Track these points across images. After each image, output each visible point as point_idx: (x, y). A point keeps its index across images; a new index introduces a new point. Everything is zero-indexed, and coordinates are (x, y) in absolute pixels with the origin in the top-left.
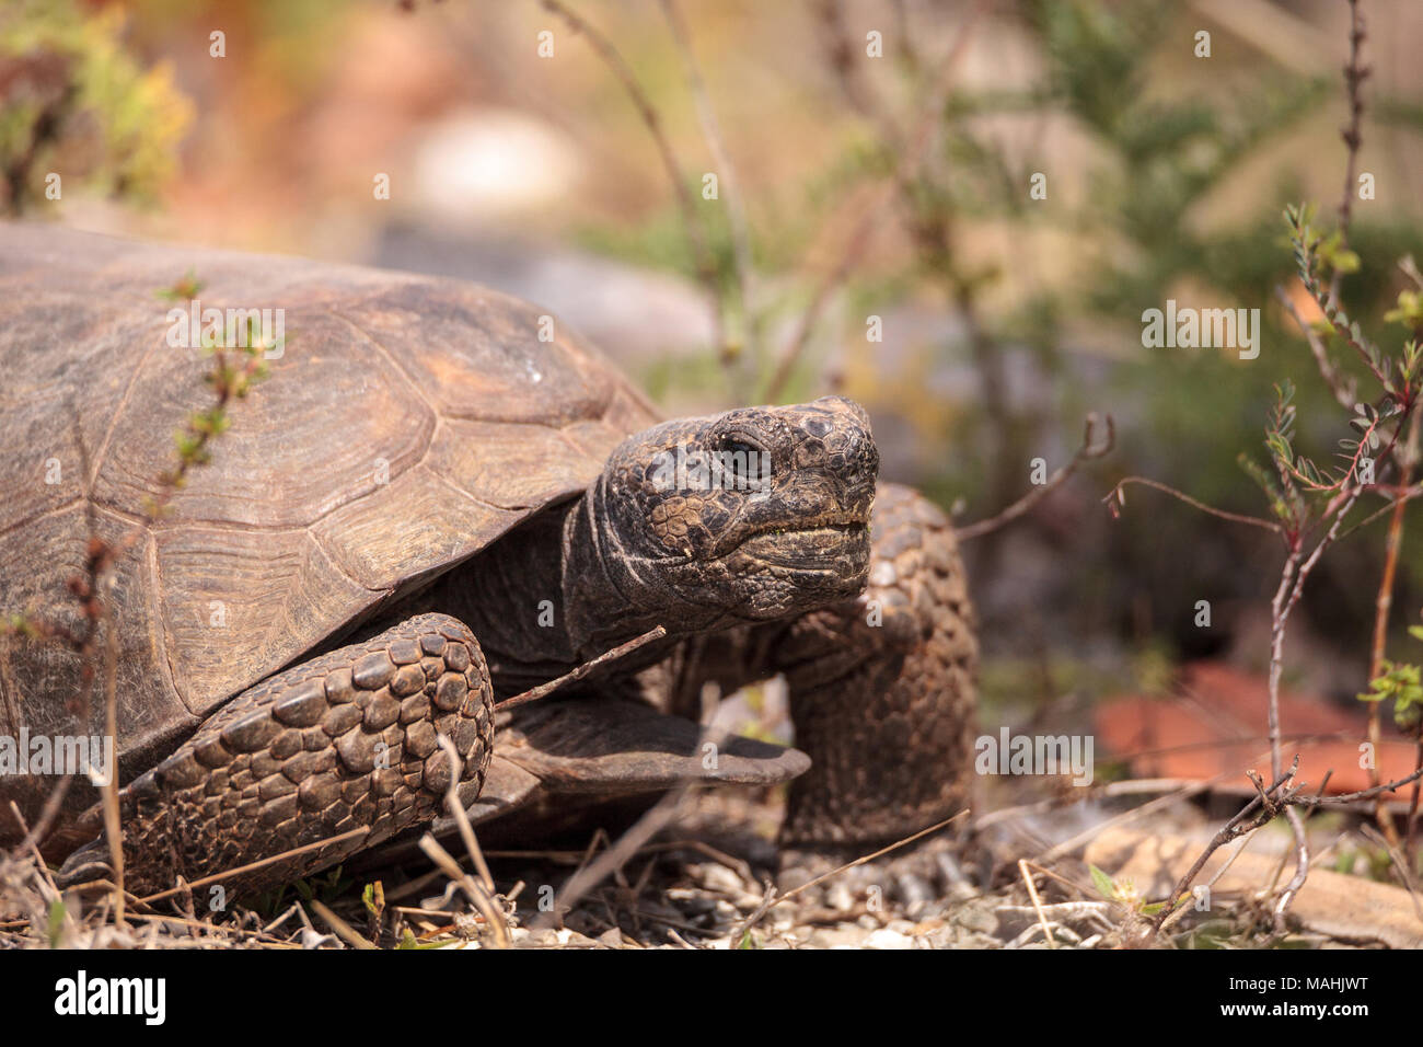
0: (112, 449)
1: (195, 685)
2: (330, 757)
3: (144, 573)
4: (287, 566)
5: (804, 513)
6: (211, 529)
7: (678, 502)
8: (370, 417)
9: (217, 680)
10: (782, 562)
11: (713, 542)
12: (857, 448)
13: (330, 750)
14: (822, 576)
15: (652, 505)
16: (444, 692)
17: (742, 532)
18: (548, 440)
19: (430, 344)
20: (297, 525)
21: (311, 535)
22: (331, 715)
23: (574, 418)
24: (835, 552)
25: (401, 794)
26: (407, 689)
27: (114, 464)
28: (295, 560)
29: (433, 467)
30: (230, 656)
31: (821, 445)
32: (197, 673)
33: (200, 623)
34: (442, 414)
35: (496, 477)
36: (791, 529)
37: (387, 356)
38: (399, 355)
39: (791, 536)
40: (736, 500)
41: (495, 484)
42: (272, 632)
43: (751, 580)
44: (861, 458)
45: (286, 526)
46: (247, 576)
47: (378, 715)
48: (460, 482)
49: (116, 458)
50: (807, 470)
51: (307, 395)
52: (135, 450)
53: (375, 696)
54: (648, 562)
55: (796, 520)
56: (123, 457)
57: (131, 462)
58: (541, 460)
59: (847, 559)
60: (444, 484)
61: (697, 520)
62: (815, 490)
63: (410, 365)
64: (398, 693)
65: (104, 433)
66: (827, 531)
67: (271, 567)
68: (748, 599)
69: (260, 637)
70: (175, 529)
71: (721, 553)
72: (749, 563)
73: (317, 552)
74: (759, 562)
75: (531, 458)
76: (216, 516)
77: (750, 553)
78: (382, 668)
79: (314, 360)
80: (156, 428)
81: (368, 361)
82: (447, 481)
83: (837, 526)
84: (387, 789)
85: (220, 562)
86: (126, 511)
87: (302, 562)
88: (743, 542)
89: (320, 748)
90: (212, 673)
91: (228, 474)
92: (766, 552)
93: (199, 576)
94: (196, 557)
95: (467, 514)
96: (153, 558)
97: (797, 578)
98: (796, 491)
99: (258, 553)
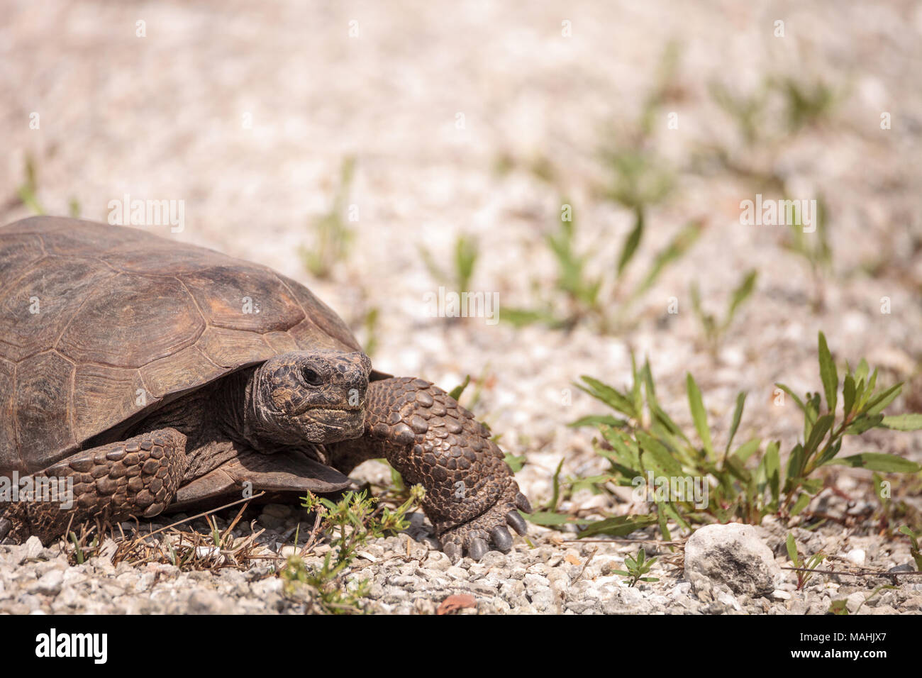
0: (69, 328)
1: (81, 431)
2: (93, 487)
3: (70, 382)
4: (126, 384)
5: (333, 403)
6: (99, 366)
7: (283, 390)
8: (176, 323)
9: (88, 430)
10: (322, 422)
11: (294, 409)
12: (357, 380)
13: (93, 483)
14: (337, 429)
15: (274, 388)
16: (147, 466)
17: (307, 407)
18: (254, 338)
19: (213, 294)
20: (134, 367)
21: (139, 371)
22: (95, 469)
23: (270, 330)
24: (344, 420)
25: (125, 505)
26: (131, 462)
27: (67, 335)
28: (129, 382)
29: (198, 347)
30: (96, 420)
31: (342, 376)
32: (82, 426)
33: (87, 405)
34: (210, 324)
35: (226, 353)
36: (327, 408)
37: (193, 298)
38: (197, 298)
39: (326, 411)
40: (306, 393)
41: (224, 356)
42: (114, 411)
43: (308, 426)
44: (358, 384)
45: (130, 367)
46: (109, 387)
47: (115, 472)
48: (208, 354)
49: (69, 332)
50: (336, 385)
51: (152, 312)
52: (76, 330)
53: (115, 464)
54: (269, 412)
55: (329, 405)
56: (72, 332)
57: (74, 335)
58: (249, 346)
59: (349, 423)
60: (202, 355)
61: (289, 399)
62: (338, 394)
63: (201, 303)
64: (126, 464)
65: (68, 321)
66: (341, 411)
67: (120, 384)
68: (306, 434)
69: (109, 413)
70: (84, 365)
71: (297, 414)
72: (308, 419)
73: (139, 379)
74: (312, 420)
75: (244, 346)
76: (101, 360)
77: (308, 415)
78: (121, 452)
79: (160, 297)
80: (87, 321)
81: (183, 299)
82: (203, 353)
83: (345, 410)
84: (118, 503)
85: (99, 379)
86: (67, 355)
87: (132, 383)
88: (307, 410)
89: (89, 482)
90: (88, 426)
91: (110, 343)
92: (315, 416)
93: (89, 385)
94: (90, 378)
95: (206, 368)
96: (73, 376)
97: (327, 429)
98: (330, 393)
99: (115, 377)
